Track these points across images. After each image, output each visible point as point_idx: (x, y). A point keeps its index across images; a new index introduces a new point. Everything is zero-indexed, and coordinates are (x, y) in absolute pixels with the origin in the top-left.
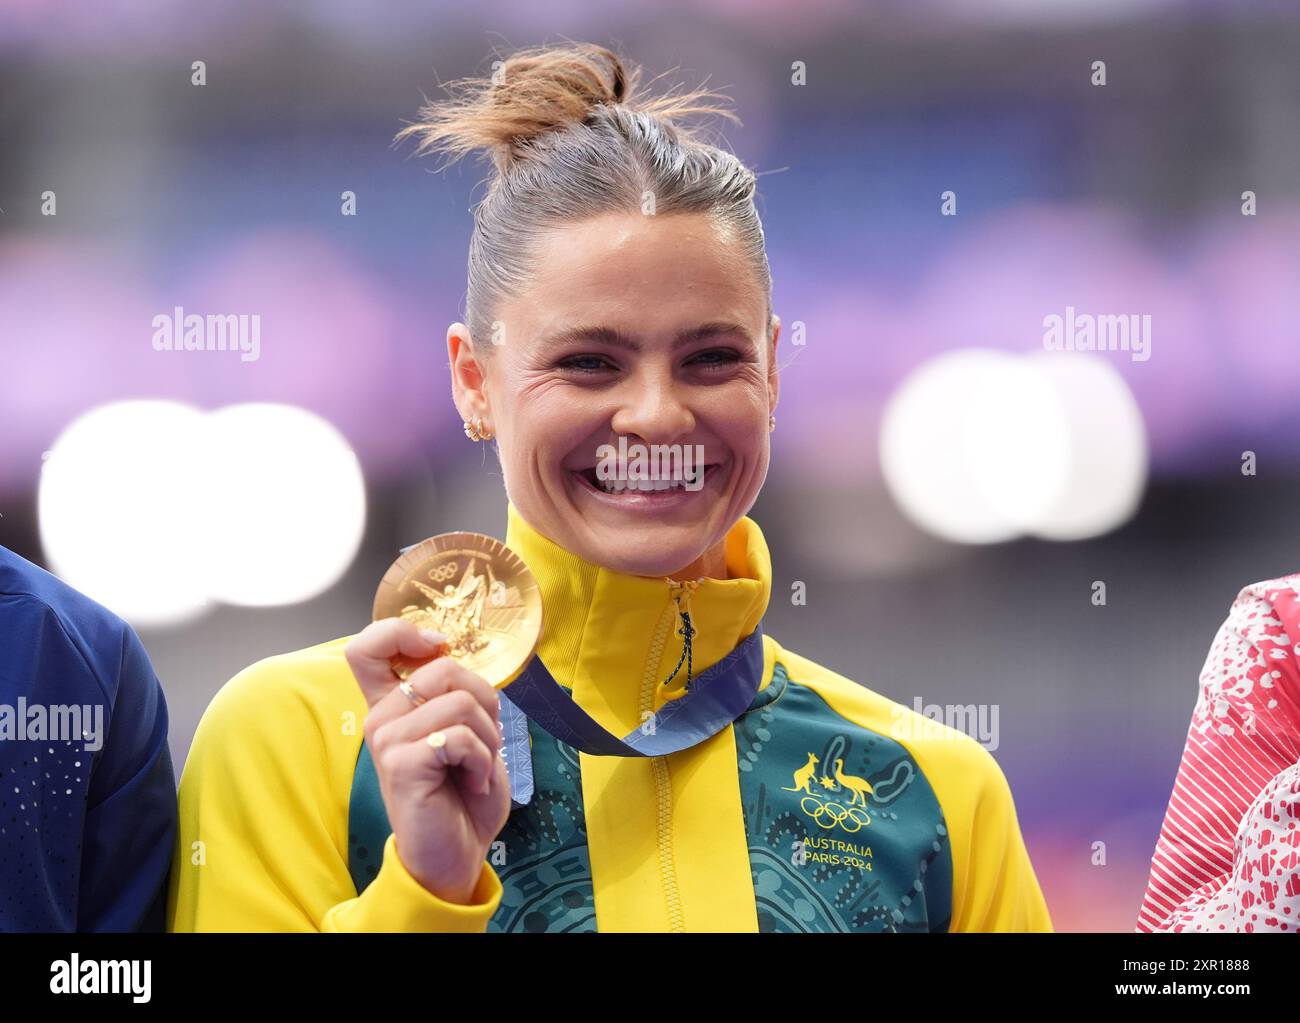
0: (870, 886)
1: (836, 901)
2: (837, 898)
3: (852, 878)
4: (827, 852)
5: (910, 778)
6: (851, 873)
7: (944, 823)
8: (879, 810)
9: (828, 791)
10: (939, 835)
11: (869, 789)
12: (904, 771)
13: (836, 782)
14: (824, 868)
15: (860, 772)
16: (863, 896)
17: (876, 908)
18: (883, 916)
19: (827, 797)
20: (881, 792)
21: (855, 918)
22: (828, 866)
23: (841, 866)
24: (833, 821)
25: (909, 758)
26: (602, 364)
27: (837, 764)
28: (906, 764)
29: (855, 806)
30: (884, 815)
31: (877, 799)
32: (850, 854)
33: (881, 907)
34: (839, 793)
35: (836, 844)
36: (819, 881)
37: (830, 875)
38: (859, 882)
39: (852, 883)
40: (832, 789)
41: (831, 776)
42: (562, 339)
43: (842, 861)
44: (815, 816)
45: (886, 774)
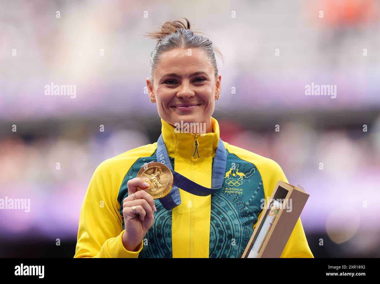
0: (240, 197)
1: (232, 201)
2: (232, 200)
3: (236, 196)
4: (231, 190)
5: (254, 172)
6: (237, 195)
7: (262, 182)
8: (246, 180)
9: (234, 177)
10: (260, 185)
11: (244, 175)
12: (253, 170)
13: (236, 174)
14: (230, 194)
15: (242, 171)
16: (239, 200)
17: (241, 202)
18: (243, 204)
19: (233, 179)
20: (247, 176)
21: (236, 204)
22: (231, 193)
23: (234, 193)
24: (233, 184)
25: (255, 167)
26: (174, 82)
27: (237, 170)
28: (254, 169)
29: (240, 180)
30: (247, 181)
31: (246, 177)
32: (237, 191)
33: (243, 202)
34: (236, 177)
35: (233, 189)
36: (228, 197)
37: (231, 195)
38: (238, 196)
39: (236, 197)
40: (235, 176)
41: (235, 173)
42: (165, 76)
43: (235, 192)
44: (229, 184)
45: (248, 171)
